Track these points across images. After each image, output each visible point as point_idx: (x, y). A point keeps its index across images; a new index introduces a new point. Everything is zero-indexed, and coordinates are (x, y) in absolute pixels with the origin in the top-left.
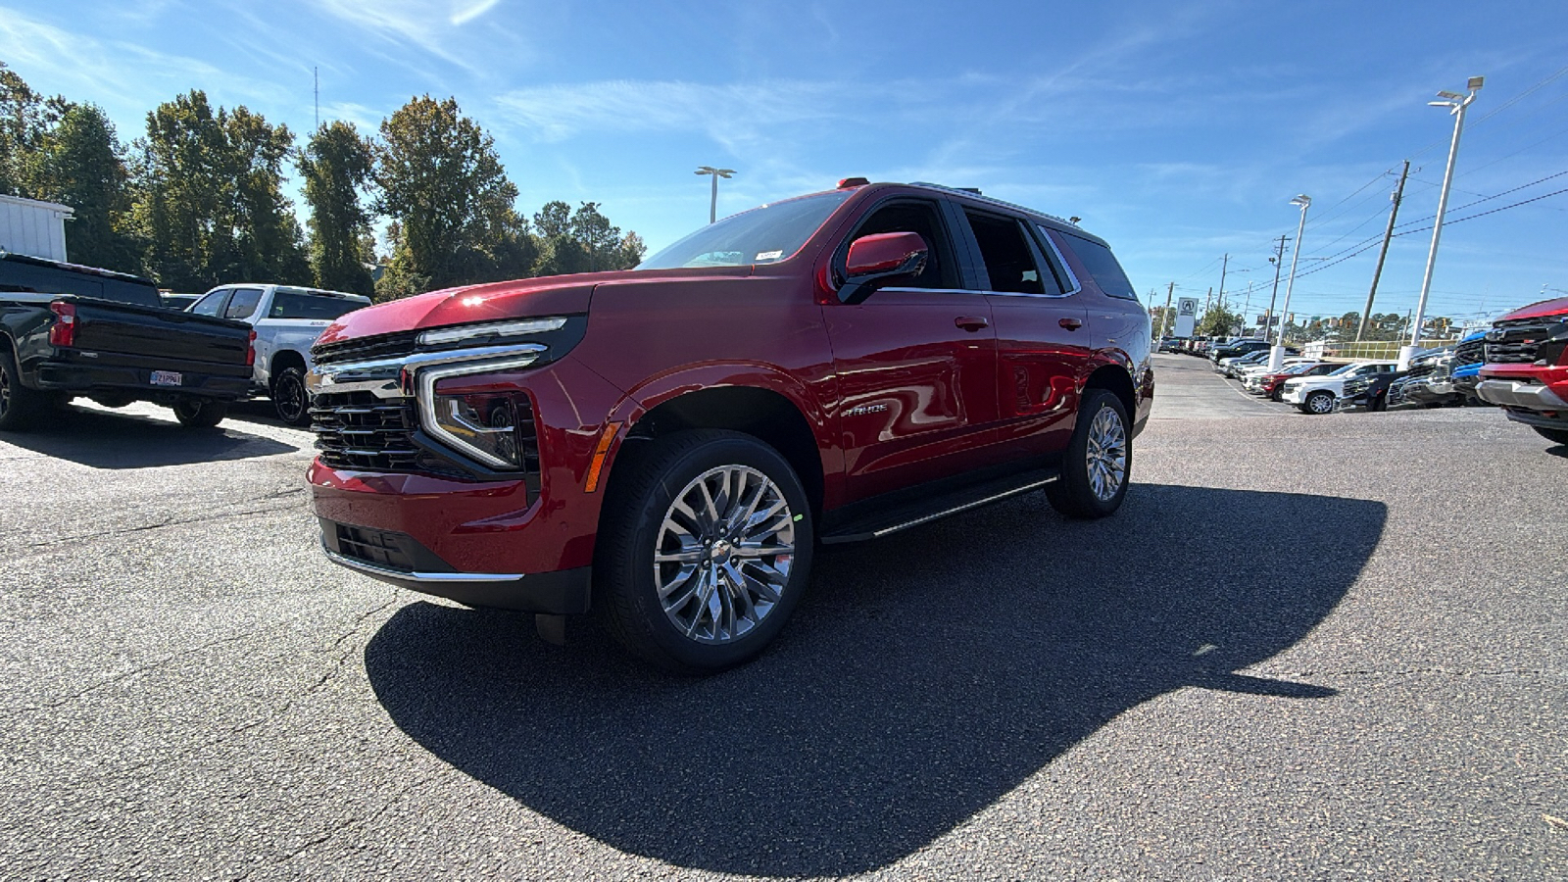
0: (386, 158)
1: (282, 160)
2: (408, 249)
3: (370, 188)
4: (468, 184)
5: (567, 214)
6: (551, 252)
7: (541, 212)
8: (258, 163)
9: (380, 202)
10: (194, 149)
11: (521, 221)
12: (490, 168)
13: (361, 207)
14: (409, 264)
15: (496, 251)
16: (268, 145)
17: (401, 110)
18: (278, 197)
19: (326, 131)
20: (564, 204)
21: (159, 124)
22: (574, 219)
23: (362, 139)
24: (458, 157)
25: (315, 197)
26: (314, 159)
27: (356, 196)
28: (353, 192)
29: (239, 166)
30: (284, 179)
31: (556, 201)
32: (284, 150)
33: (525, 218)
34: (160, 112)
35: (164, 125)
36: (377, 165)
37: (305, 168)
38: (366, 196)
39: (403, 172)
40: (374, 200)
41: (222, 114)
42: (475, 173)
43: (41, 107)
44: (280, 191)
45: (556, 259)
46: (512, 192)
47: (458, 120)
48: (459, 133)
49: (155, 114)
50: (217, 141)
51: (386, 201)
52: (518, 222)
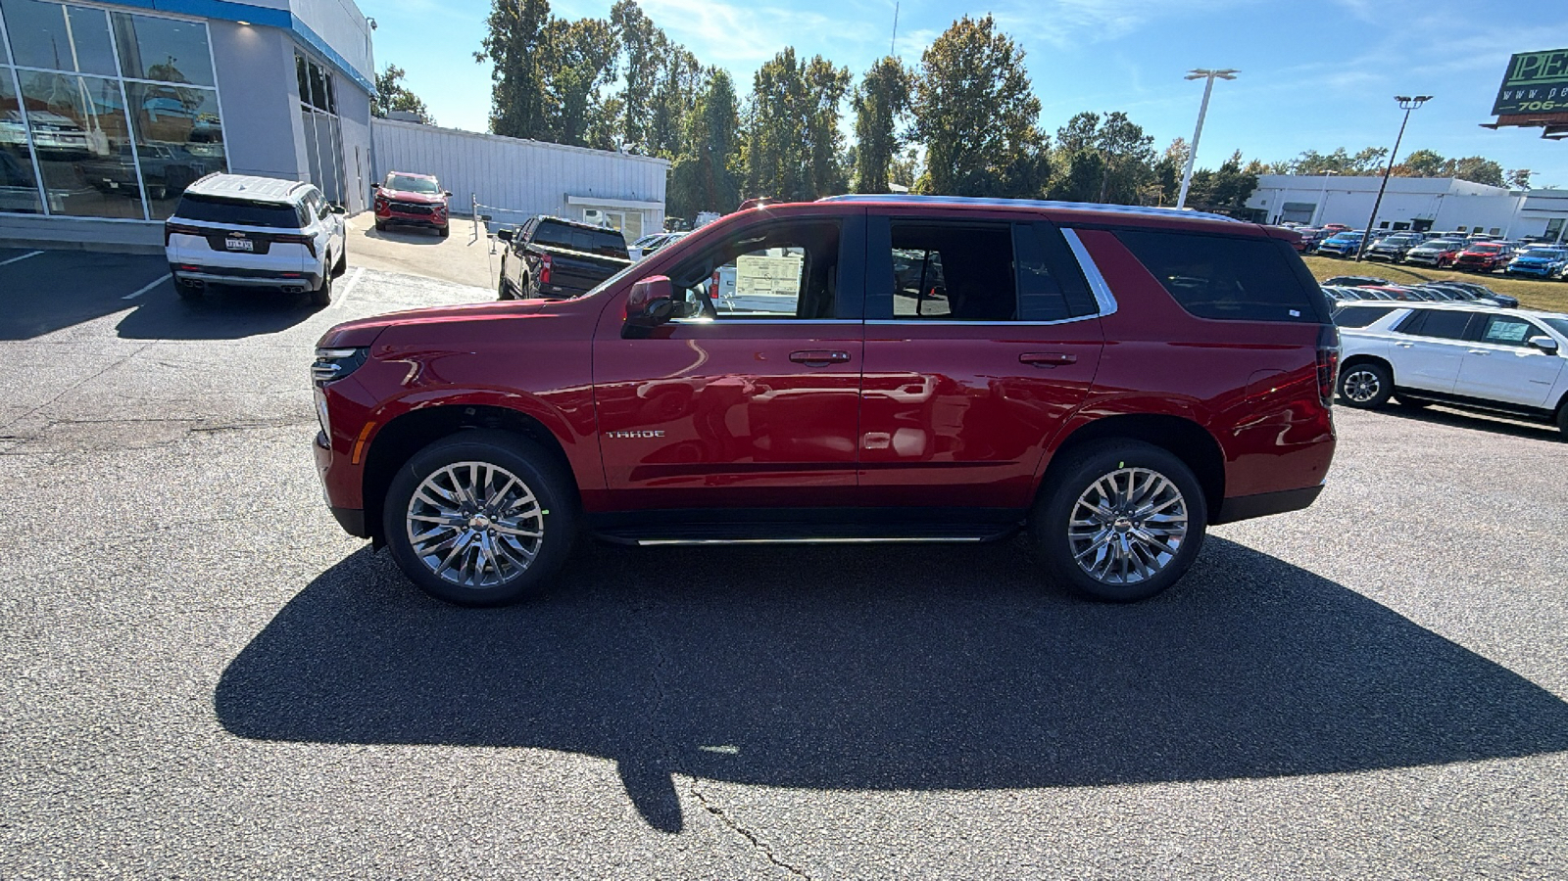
0: (922, 86)
1: (841, 98)
2: (928, 173)
3: (907, 117)
4: (992, 105)
5: (1093, 126)
6: (1067, 171)
7: (1066, 126)
8: (823, 104)
9: (912, 130)
10: (781, 96)
11: (1041, 138)
12: (1017, 84)
13: (896, 136)
14: (927, 188)
15: (1009, 171)
16: (832, 88)
17: (942, 37)
18: (834, 132)
19: (877, 67)
20: (1093, 115)
21: (761, 80)
22: (1101, 130)
23: (906, 72)
24: (987, 77)
25: (861, 131)
26: (865, 95)
27: (893, 126)
28: (892, 122)
29: (809, 108)
30: (841, 117)
31: (1084, 112)
32: (843, 90)
33: (1047, 134)
34: (763, 71)
35: (764, 82)
36: (914, 95)
37: (858, 103)
38: (902, 124)
39: (935, 99)
40: (907, 128)
41: (803, 65)
42: (1000, 92)
43: (703, 76)
44: (837, 128)
45: (1071, 177)
46: (1035, 108)
47: (993, 37)
48: (993, 51)
49: (760, 73)
50: (796, 89)
51: (916, 128)
52: (1037, 140)
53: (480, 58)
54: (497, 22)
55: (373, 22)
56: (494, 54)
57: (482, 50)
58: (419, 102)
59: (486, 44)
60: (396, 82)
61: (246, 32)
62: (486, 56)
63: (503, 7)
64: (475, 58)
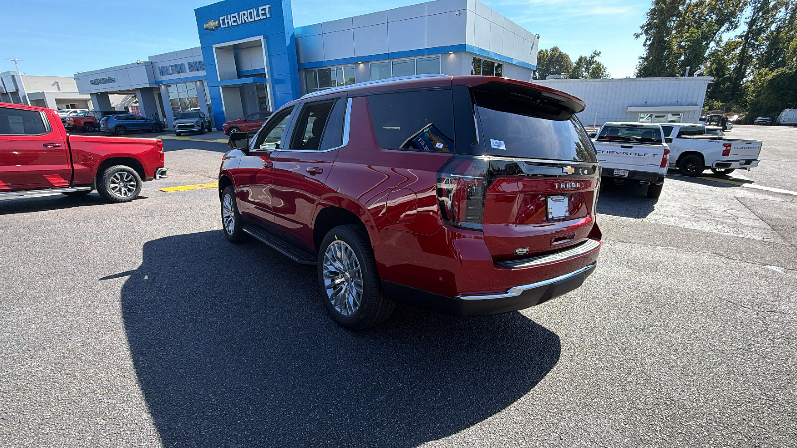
53: (637, 36)
54: (653, 13)
55: (539, 36)
56: (646, 32)
57: (639, 31)
58: (603, 67)
59: (642, 27)
60: (596, 59)
61: (452, 56)
62: (642, 34)
63: (657, 4)
64: (634, 37)
